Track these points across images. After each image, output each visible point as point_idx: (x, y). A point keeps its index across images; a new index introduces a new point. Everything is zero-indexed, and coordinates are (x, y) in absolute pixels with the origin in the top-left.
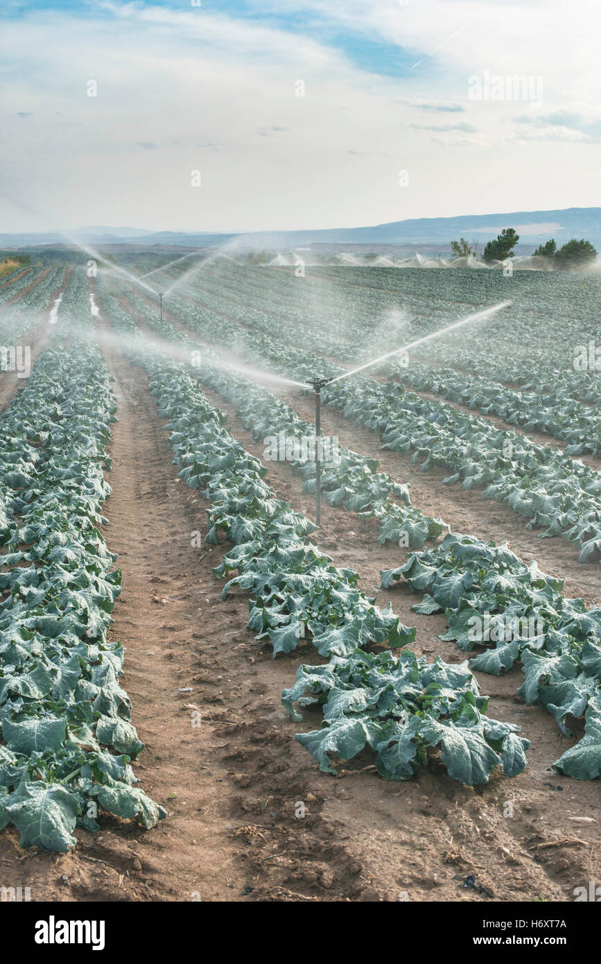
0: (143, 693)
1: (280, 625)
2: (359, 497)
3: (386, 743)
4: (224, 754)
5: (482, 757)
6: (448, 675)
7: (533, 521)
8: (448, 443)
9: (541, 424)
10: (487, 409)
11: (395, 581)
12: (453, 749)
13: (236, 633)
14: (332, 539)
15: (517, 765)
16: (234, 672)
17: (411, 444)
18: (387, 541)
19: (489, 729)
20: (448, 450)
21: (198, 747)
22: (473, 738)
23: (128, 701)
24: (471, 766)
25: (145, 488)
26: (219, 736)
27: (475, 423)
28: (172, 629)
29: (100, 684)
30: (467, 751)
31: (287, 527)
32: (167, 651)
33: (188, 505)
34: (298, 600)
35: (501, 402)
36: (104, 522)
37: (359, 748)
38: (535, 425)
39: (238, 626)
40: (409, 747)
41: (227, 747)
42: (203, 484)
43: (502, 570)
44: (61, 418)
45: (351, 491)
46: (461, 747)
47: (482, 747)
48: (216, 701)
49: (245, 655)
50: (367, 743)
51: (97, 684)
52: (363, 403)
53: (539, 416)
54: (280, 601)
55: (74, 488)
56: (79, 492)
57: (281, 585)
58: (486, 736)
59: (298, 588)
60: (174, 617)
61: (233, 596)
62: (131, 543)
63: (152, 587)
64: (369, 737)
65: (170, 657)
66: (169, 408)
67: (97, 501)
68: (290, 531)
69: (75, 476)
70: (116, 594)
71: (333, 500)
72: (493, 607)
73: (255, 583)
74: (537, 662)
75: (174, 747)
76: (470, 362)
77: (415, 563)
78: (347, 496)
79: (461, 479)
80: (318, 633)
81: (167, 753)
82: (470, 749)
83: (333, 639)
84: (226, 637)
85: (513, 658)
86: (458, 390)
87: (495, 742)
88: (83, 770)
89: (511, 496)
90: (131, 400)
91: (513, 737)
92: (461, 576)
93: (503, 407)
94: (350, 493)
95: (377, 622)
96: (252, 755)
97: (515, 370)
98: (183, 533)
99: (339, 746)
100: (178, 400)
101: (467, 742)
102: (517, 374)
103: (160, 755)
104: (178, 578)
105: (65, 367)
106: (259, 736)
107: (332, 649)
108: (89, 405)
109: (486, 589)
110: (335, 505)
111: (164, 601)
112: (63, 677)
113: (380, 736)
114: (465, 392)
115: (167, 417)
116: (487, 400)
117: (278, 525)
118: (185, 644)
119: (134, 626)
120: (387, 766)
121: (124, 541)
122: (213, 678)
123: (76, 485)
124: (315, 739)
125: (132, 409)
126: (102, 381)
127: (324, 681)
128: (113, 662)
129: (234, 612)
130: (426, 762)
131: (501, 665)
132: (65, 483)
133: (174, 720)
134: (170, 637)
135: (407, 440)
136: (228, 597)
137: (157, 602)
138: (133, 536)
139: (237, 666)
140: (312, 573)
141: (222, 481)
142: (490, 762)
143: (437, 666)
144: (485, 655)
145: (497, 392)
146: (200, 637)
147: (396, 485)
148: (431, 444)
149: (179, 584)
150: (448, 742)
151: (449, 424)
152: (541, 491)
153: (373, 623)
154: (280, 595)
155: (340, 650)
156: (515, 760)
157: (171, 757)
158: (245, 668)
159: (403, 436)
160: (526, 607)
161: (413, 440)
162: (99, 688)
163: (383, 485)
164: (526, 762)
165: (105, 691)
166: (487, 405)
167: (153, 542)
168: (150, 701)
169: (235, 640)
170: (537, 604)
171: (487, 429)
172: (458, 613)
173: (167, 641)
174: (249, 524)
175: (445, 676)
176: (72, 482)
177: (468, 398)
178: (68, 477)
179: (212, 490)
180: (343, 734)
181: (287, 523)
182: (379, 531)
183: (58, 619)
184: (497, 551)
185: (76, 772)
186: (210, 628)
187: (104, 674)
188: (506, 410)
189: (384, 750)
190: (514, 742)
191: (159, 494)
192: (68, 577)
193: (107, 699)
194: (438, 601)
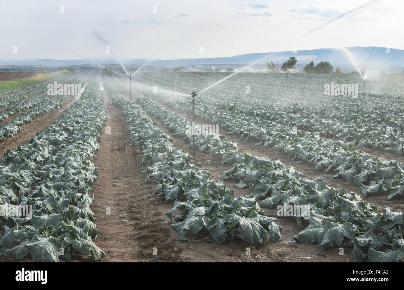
0: (103, 217)
1: (170, 189)
2: (215, 148)
3: (213, 226)
4: (137, 236)
5: (258, 231)
6: (245, 202)
7: (295, 157)
8: (257, 130)
9: (302, 125)
10: (278, 120)
11: (227, 177)
12: (244, 226)
13: (150, 195)
14: (200, 163)
15: (276, 238)
16: (147, 209)
17: (241, 131)
18: (225, 163)
19: (262, 219)
20: (257, 132)
21: (125, 234)
22: (254, 222)
23: (94, 216)
24: (253, 234)
25: (116, 147)
26: (136, 230)
27: (271, 123)
28: (120, 194)
29: (81, 208)
30: (251, 228)
31: (178, 156)
32: (117, 202)
33: (134, 152)
34: (179, 180)
35: (284, 118)
36: (94, 156)
37: (200, 228)
38: (299, 126)
39: (151, 192)
40: (224, 227)
41: (139, 234)
42: (142, 144)
43: (276, 169)
44: (80, 123)
45: (210, 146)
46: (248, 226)
47: (258, 226)
48: (137, 219)
49: (153, 203)
50: (204, 226)
51: (80, 208)
52: (220, 117)
53: (301, 122)
54: (171, 181)
55: (81, 144)
56: (83, 145)
57: (172, 175)
58: (261, 222)
59: (180, 175)
60: (121, 190)
61: (150, 182)
62: (106, 166)
63: (113, 180)
64: (205, 224)
65: (118, 204)
66: (131, 119)
67: (91, 149)
68: (179, 157)
69: (82, 139)
70: (95, 180)
71: (202, 150)
72: (271, 182)
73: (160, 176)
74: (288, 199)
75: (114, 234)
76: (272, 105)
77: (236, 168)
78: (208, 148)
79: (263, 144)
80: (187, 191)
81: (110, 236)
82: (252, 227)
83: (193, 192)
84: (145, 197)
85: (278, 200)
86: (265, 114)
87: (265, 225)
88: (66, 234)
89: (285, 148)
90: (114, 118)
91: (273, 223)
92: (256, 171)
93: (285, 120)
94: (209, 147)
95: (215, 187)
96: (150, 237)
97: (292, 107)
98: (131, 162)
99: (190, 227)
100: (135, 116)
101: (251, 224)
102: (293, 109)
103: (107, 237)
104: (126, 177)
105: (85, 105)
106: (155, 229)
107: (193, 196)
108: (93, 118)
109: (268, 176)
110: (203, 152)
111: (118, 185)
112: (63, 201)
113: (210, 223)
114: (268, 114)
115: (129, 123)
116: (278, 117)
117: (174, 155)
118: (125, 199)
119: (103, 194)
120: (214, 237)
121: (103, 165)
122: (137, 211)
123: (82, 143)
124: (180, 226)
125: (114, 121)
126: (101, 111)
127: (187, 205)
128: (88, 199)
129: (151, 188)
130: (233, 238)
131: (273, 203)
132: (77, 142)
133: (116, 226)
134: (119, 197)
135: (239, 130)
136: (148, 183)
137: (114, 185)
138: (107, 163)
139: (148, 206)
140: (187, 170)
141: (151, 142)
142: (262, 234)
143: (240, 198)
144: (266, 200)
145: (283, 114)
146: (133, 197)
147: (231, 143)
148: (249, 130)
149: (126, 179)
150: (241, 223)
151: (259, 124)
152: (299, 145)
153: (213, 187)
154: (171, 178)
155: (197, 196)
156: (275, 235)
157: (112, 238)
158: (152, 207)
159: (237, 128)
160: (285, 181)
161: (242, 130)
162: (80, 210)
163: (226, 143)
164: (281, 236)
165: (83, 211)
166: (278, 119)
167: (117, 165)
168: (106, 219)
169: (149, 198)
170: (291, 180)
171: (276, 125)
172: (254, 186)
173: (117, 199)
174: (160, 155)
175: (244, 202)
176: (81, 141)
177: (270, 117)
178: (79, 139)
179: (146, 145)
180: (192, 222)
181: (179, 154)
182: (221, 159)
183: (65, 184)
184: (274, 162)
185: (63, 235)
186: (138, 194)
187: (83, 203)
188: (287, 121)
189: (212, 229)
190: (274, 226)
191: (122, 149)
192: (72, 171)
193: (84, 214)
194: (246, 182)
